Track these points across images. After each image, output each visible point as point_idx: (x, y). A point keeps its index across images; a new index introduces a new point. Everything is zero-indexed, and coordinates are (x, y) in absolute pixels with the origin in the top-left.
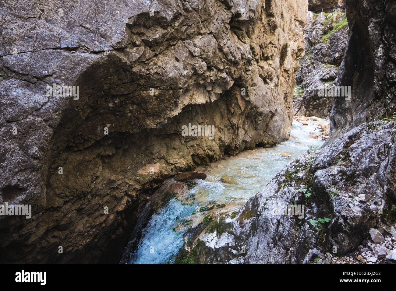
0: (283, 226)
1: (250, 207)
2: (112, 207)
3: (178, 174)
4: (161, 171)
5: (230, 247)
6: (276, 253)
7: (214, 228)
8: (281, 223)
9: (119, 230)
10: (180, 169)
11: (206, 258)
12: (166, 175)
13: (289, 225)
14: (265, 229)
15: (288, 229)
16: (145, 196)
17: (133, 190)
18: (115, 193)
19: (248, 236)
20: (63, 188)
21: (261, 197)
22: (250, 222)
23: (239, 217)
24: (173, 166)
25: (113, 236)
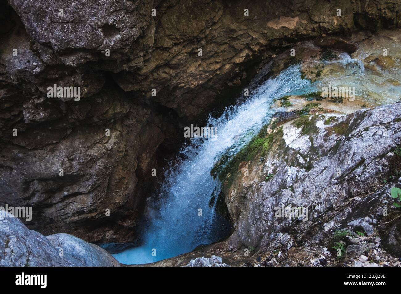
0: (364, 168)
1: (352, 121)
2: (229, 57)
3: (321, 37)
4: (298, 28)
5: (300, 154)
6: (335, 191)
7: (303, 124)
8: (365, 165)
9: (236, 79)
10: (325, 30)
11: (277, 149)
12: (303, 35)
13: (373, 172)
14: (341, 159)
15: (367, 175)
16: (271, 54)
17: (256, 45)
18: (234, 43)
19: (325, 154)
20: (173, 29)
21: (369, 117)
22: (336, 140)
23: (332, 126)
24: (317, 25)
25: (230, 84)
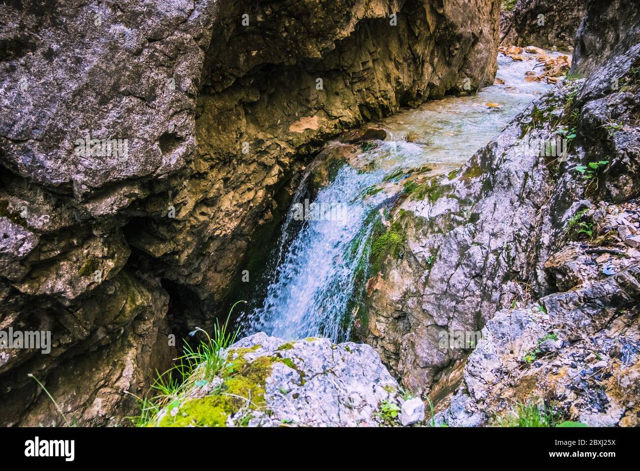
0: (532, 179)
1: (479, 161)
2: (261, 179)
3: (343, 133)
4: (321, 128)
5: (454, 213)
6: (523, 212)
7: (424, 193)
8: (530, 176)
9: (267, 213)
10: (345, 125)
11: (417, 230)
12: (329, 134)
13: (540, 178)
14: (505, 185)
15: (539, 183)
16: (300, 166)
17: (285, 156)
18: (263, 159)
19: (478, 198)
20: (206, 146)
21: (496, 146)
22: (480, 181)
23: (461, 176)
24: (337, 120)
25: (261, 222)
